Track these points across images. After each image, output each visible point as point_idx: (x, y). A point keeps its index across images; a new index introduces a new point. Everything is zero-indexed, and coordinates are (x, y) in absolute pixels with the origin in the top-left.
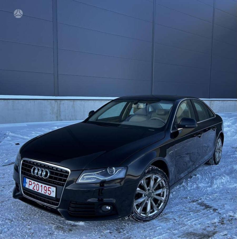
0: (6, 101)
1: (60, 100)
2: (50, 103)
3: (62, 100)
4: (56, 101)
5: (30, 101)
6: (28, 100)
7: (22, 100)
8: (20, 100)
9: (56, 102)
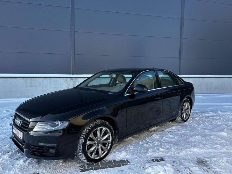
0: (25, 79)
1: (75, 78)
2: (66, 81)
3: (77, 78)
4: (71, 78)
5: (46, 78)
6: (45, 78)
7: (39, 78)
8: (38, 78)
9: (72, 80)
